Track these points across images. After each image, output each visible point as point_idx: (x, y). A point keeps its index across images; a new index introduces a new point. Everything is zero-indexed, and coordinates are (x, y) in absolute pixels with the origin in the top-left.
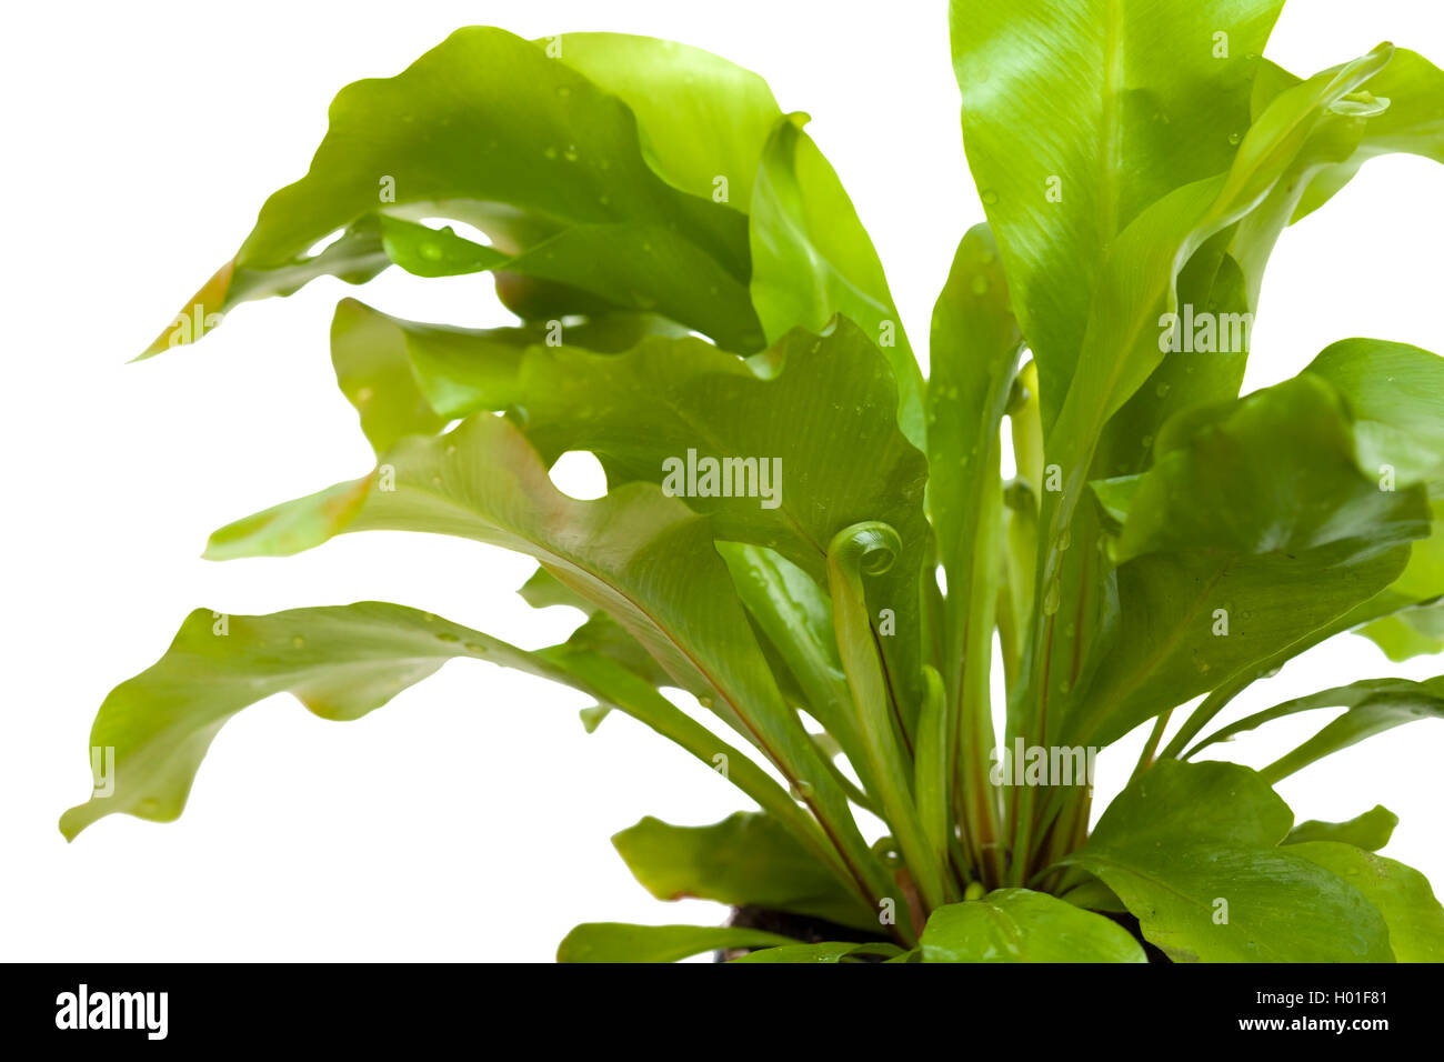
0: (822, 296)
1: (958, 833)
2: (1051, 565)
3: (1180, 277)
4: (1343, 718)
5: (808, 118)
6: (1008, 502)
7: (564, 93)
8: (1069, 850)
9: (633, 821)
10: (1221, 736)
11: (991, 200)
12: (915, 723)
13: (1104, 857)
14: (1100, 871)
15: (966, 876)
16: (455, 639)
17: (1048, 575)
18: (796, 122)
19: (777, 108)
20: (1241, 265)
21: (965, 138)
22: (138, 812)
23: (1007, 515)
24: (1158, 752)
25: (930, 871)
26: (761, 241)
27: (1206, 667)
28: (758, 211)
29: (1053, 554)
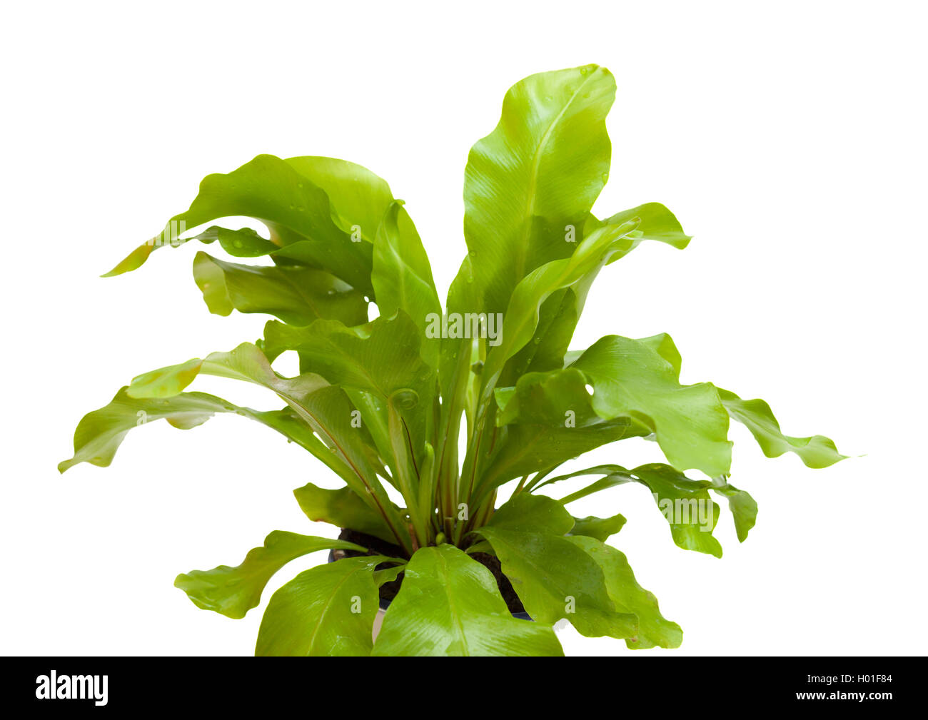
0: (402, 280)
1: (437, 511)
2: (481, 411)
3: (542, 307)
4: (604, 479)
5: (404, 203)
6: (473, 371)
7: (301, 186)
8: (482, 525)
9: (303, 484)
10: (552, 481)
11: (473, 254)
12: (421, 467)
13: (493, 532)
14: (490, 538)
15: (438, 529)
16: (232, 409)
17: (480, 414)
18: (399, 203)
19: (391, 196)
20: (575, 292)
21: (465, 228)
22: (92, 462)
23: (472, 376)
24: (524, 486)
25: (421, 526)
26: (378, 255)
27: (540, 461)
28: (377, 242)
29: (482, 407)
